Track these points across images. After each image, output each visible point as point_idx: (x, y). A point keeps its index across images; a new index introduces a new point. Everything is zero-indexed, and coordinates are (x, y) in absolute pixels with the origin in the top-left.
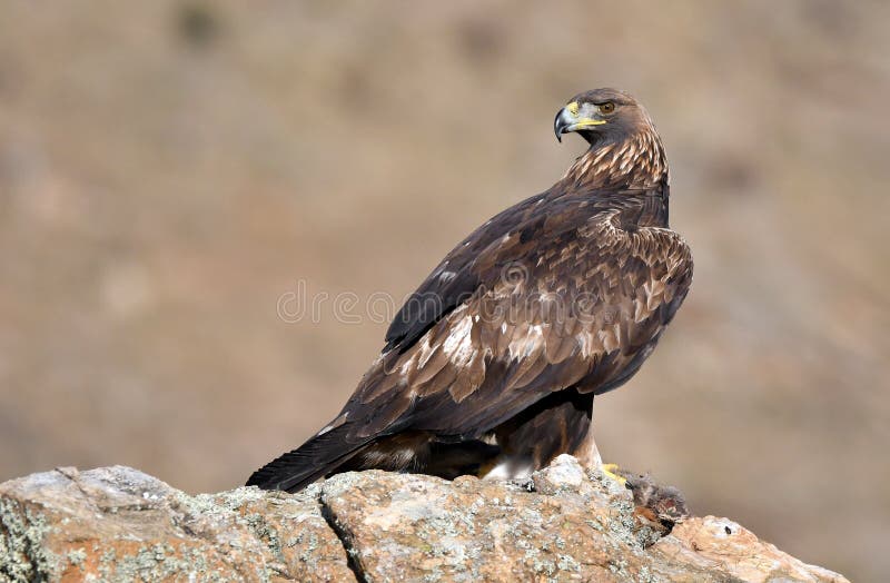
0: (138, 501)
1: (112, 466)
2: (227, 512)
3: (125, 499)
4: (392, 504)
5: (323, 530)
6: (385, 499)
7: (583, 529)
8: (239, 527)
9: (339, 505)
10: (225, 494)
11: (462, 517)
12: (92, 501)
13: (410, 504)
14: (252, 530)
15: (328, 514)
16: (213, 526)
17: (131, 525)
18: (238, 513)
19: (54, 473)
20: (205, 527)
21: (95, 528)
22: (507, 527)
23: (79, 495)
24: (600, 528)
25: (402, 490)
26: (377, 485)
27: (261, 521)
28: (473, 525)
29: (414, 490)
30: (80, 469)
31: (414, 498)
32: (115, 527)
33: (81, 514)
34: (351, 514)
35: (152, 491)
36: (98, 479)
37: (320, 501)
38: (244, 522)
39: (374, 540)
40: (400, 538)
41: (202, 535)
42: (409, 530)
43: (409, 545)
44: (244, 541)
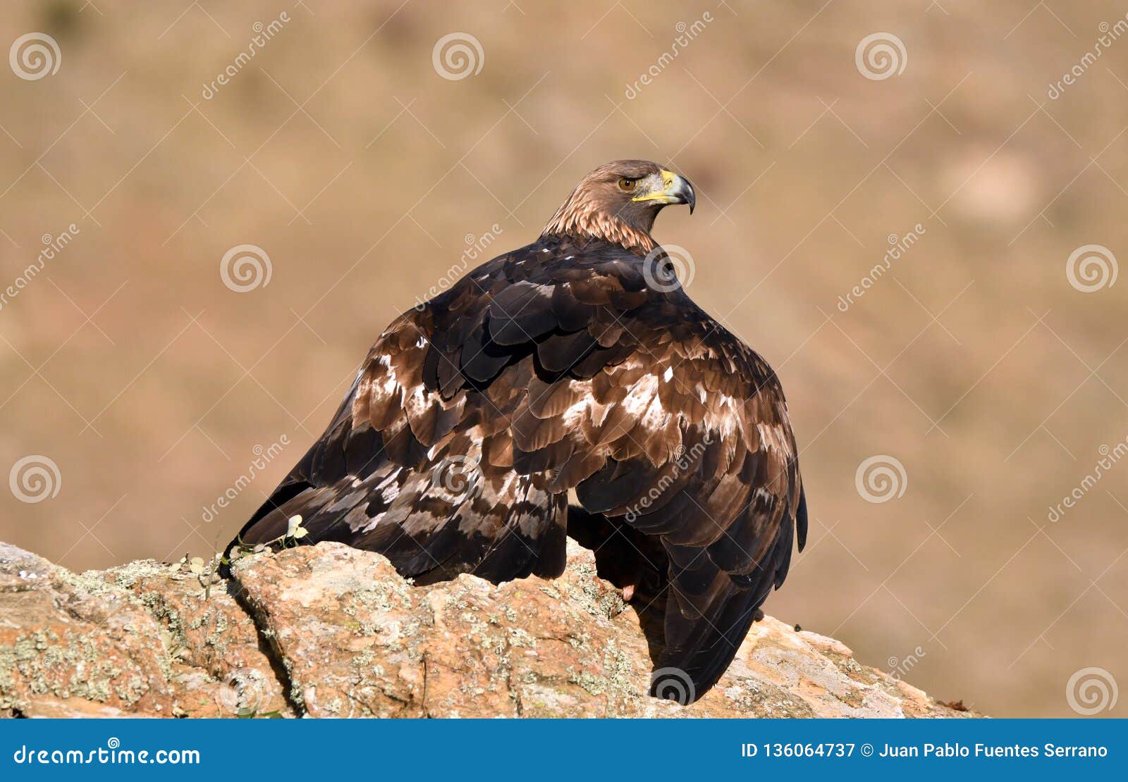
0: (14, 581)
2: (120, 590)
4: (314, 575)
5: (232, 608)
6: (305, 570)
7: (539, 598)
8: (134, 608)
9: (251, 578)
10: (116, 570)
11: (396, 588)
13: (334, 574)
14: (149, 611)
15: (237, 589)
16: (104, 607)
17: (6, 609)
18: (131, 592)
20: (93, 609)
22: (449, 598)
24: (557, 596)
25: (325, 559)
26: (295, 554)
27: (161, 601)
28: (408, 596)
29: (338, 558)
31: (339, 568)
34: (266, 588)
35: (29, 568)
38: (140, 602)
39: (293, 619)
40: (323, 615)
41: (90, 619)
42: (333, 605)
43: (334, 623)
44: (141, 624)
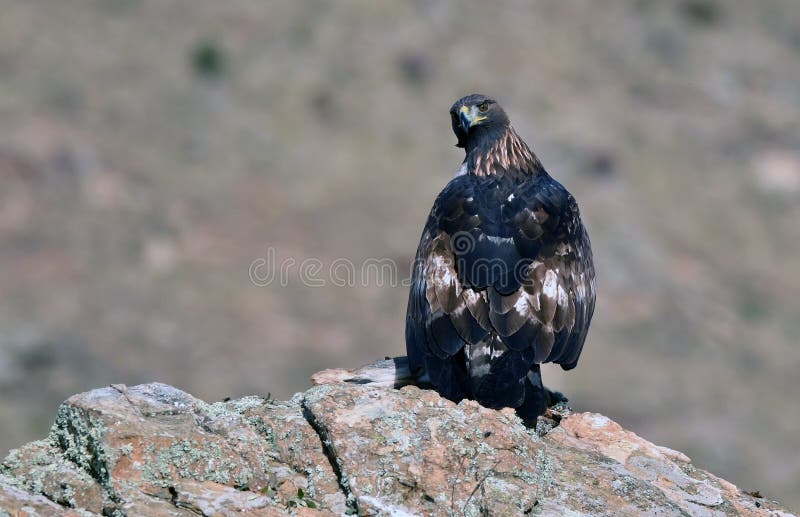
0: (170, 408)
1: (151, 382)
2: (236, 415)
3: (160, 407)
4: (356, 407)
5: (305, 427)
6: (350, 404)
7: (496, 423)
8: (245, 426)
9: (317, 409)
10: (234, 402)
11: (407, 416)
12: (137, 408)
13: (369, 407)
14: (254, 428)
15: (309, 415)
16: (226, 425)
17: (166, 426)
18: (243, 416)
19: (109, 389)
20: (219, 426)
21: (139, 427)
22: (440, 423)
23: (128, 404)
24: (507, 423)
25: (363, 398)
26: (344, 393)
27: (261, 422)
28: (414, 421)
29: (371, 397)
30: (127, 386)
31: (372, 403)
32: (154, 428)
33: (129, 418)
34: (326, 415)
35: (180, 400)
36: (139, 393)
37: (303, 406)
38: (248, 422)
39: (343, 434)
40: (362, 432)
41: (217, 432)
42: (368, 426)
43: (368, 437)
44: (248, 436)
